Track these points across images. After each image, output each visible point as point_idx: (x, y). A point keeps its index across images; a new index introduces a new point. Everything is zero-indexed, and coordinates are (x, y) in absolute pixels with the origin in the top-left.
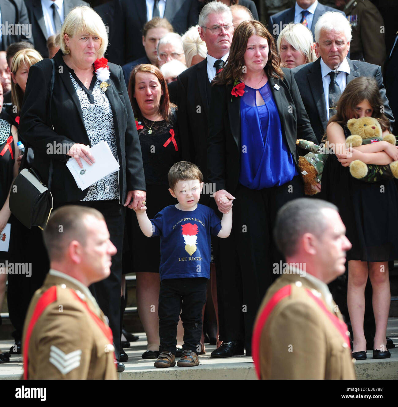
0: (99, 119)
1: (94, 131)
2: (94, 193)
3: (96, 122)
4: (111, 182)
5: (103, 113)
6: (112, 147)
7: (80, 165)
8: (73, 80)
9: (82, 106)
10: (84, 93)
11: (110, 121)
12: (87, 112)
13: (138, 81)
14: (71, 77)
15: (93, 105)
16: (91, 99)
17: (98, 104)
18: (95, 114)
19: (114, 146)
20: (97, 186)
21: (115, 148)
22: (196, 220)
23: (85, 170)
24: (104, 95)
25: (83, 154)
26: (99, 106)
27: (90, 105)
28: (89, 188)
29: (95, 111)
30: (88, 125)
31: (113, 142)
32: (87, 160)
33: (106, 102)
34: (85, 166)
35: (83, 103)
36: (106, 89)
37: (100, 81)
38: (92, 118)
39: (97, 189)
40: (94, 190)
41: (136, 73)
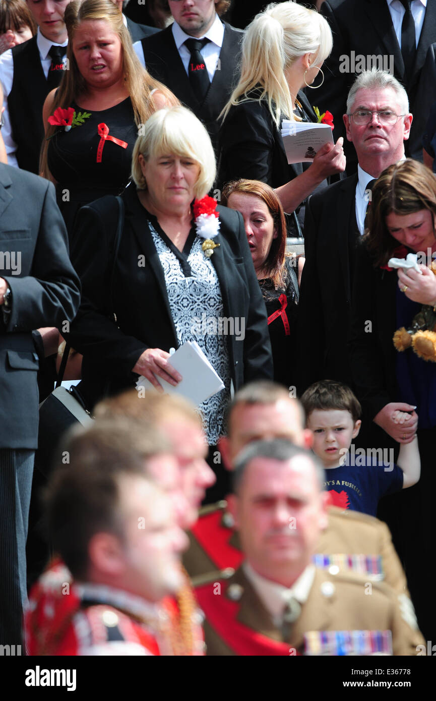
0: (198, 305)
1: (188, 324)
3: (192, 309)
4: (215, 414)
5: (205, 295)
6: (219, 355)
8: (154, 235)
9: (168, 280)
10: (174, 257)
11: (218, 309)
12: (178, 291)
14: (151, 228)
15: (188, 279)
16: (186, 270)
17: (198, 279)
18: (191, 295)
19: (222, 353)
21: (224, 356)
22: (344, 484)
24: (209, 263)
26: (199, 281)
27: (184, 278)
29: (191, 290)
30: (179, 314)
31: (221, 346)
33: (212, 275)
35: (171, 276)
36: (212, 252)
37: (203, 239)
38: (185, 303)
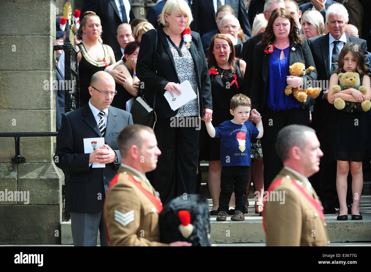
0: (185, 66)
1: (182, 73)
2: (182, 113)
3: (183, 68)
4: (193, 105)
5: (187, 63)
7: (172, 95)
8: (169, 42)
9: (174, 58)
10: (176, 50)
11: (192, 67)
12: (178, 62)
13: (215, 44)
14: (168, 40)
15: (181, 58)
16: (180, 54)
17: (185, 57)
18: (182, 63)
19: (194, 83)
20: (184, 108)
23: (176, 99)
24: (188, 51)
25: (174, 89)
27: (180, 57)
28: (178, 109)
29: (182, 61)
30: (179, 70)
31: (194, 81)
32: (177, 92)
33: (189, 56)
34: (176, 96)
36: (189, 47)
37: (186, 43)
38: (180, 66)
39: (184, 110)
40: (182, 110)
41: (215, 39)
